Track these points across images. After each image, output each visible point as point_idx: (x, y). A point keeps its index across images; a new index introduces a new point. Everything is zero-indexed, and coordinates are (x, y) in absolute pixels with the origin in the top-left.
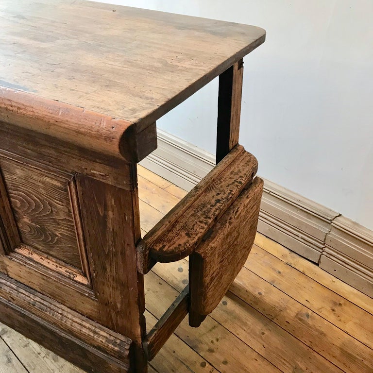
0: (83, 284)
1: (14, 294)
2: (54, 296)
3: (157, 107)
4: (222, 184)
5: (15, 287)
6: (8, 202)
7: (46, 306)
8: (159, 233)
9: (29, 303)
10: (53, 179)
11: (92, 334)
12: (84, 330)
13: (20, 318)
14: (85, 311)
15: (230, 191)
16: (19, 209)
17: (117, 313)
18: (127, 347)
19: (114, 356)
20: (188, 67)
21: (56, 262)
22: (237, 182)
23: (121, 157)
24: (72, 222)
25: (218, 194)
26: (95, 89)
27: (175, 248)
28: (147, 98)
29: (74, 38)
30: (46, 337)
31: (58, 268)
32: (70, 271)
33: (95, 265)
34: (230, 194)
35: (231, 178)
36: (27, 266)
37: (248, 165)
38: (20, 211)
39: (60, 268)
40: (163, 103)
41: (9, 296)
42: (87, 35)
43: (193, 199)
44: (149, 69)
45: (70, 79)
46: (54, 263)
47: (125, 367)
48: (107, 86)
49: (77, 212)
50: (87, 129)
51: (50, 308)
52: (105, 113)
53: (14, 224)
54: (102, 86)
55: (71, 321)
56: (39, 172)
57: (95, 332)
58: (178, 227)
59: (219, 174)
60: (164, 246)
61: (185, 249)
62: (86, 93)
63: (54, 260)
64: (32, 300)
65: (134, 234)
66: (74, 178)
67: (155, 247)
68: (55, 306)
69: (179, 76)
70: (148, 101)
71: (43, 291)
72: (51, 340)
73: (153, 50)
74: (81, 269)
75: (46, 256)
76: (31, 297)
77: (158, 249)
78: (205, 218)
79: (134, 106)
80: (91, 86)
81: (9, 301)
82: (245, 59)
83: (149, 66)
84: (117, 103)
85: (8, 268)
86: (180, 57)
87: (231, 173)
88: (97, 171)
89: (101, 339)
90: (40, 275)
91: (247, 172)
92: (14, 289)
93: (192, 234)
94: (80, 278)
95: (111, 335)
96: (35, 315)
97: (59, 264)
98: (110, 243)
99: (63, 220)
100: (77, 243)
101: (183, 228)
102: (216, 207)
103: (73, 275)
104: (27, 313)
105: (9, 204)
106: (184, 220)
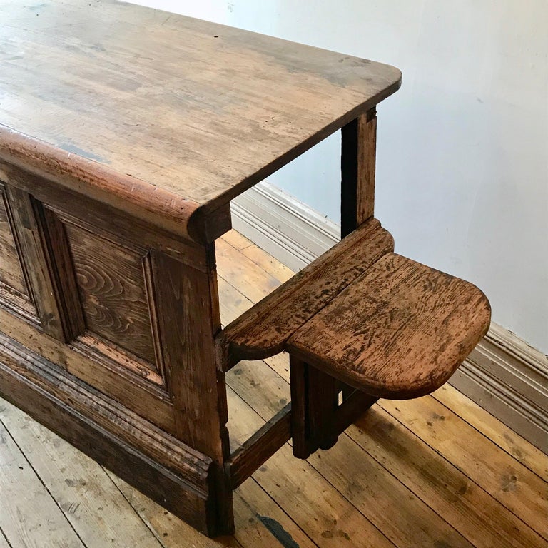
0: (156, 384)
1: (74, 394)
2: (121, 399)
3: (231, 187)
4: (337, 271)
5: (75, 386)
6: (73, 276)
7: (111, 412)
8: (243, 325)
9: (92, 407)
10: (126, 253)
11: (165, 450)
12: (156, 445)
13: (79, 428)
14: (159, 421)
15: (345, 280)
16: (86, 285)
17: (196, 422)
18: (206, 468)
19: (191, 482)
20: (281, 133)
21: (126, 355)
22: (357, 269)
23: (190, 238)
24: (146, 305)
25: (329, 283)
26: (171, 162)
27: (260, 343)
28: (223, 176)
29: (158, 85)
30: (111, 455)
31: (129, 363)
32: (142, 367)
33: (170, 359)
34: (343, 283)
35: (350, 263)
36: (91, 358)
37: (379, 247)
38: (85, 289)
39: (131, 362)
40: (239, 182)
41: (66, 397)
42: (175, 79)
43: (294, 287)
44: (236, 136)
45: (147, 147)
46: (123, 356)
47: (203, 496)
48: (184, 158)
49: (151, 294)
50: (158, 208)
51: (116, 414)
52: (177, 193)
53: (78, 305)
54: (179, 158)
55: (140, 432)
56: (110, 244)
57: (168, 448)
58: (269, 320)
59: (336, 257)
60: (248, 341)
61: (272, 345)
62: (161, 167)
63: (124, 353)
64: (95, 404)
65: (212, 323)
66: (149, 255)
67: (237, 341)
68: (123, 412)
69: (266, 147)
70: (223, 180)
71: (108, 392)
72: (116, 458)
73: (249, 106)
74: (155, 365)
75: (114, 346)
76: (94, 399)
77: (239, 343)
78: (304, 311)
79: (208, 185)
80: (168, 158)
81: (67, 404)
82: (379, 107)
83: (237, 131)
84: (191, 181)
85: (68, 360)
86: (277, 117)
87: (353, 257)
88: (173, 249)
89: (175, 457)
90: (106, 371)
91: (374, 256)
92: (74, 389)
93: (283, 330)
94: (153, 377)
95: (187, 452)
96: (99, 424)
97: (130, 358)
98: (187, 333)
99: (135, 302)
100: (151, 332)
101: (275, 322)
102: (322, 300)
103: (146, 372)
104: (88, 421)
105: (74, 280)
106: (277, 312)
